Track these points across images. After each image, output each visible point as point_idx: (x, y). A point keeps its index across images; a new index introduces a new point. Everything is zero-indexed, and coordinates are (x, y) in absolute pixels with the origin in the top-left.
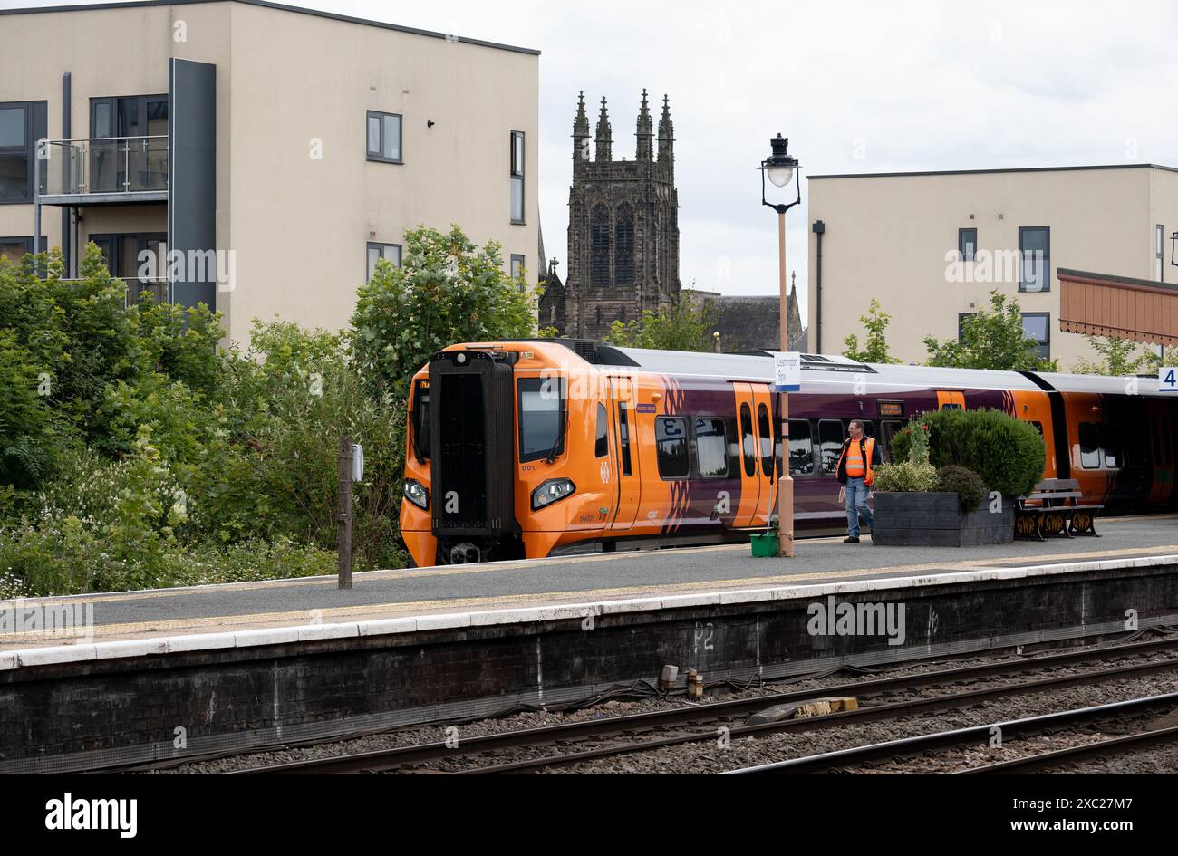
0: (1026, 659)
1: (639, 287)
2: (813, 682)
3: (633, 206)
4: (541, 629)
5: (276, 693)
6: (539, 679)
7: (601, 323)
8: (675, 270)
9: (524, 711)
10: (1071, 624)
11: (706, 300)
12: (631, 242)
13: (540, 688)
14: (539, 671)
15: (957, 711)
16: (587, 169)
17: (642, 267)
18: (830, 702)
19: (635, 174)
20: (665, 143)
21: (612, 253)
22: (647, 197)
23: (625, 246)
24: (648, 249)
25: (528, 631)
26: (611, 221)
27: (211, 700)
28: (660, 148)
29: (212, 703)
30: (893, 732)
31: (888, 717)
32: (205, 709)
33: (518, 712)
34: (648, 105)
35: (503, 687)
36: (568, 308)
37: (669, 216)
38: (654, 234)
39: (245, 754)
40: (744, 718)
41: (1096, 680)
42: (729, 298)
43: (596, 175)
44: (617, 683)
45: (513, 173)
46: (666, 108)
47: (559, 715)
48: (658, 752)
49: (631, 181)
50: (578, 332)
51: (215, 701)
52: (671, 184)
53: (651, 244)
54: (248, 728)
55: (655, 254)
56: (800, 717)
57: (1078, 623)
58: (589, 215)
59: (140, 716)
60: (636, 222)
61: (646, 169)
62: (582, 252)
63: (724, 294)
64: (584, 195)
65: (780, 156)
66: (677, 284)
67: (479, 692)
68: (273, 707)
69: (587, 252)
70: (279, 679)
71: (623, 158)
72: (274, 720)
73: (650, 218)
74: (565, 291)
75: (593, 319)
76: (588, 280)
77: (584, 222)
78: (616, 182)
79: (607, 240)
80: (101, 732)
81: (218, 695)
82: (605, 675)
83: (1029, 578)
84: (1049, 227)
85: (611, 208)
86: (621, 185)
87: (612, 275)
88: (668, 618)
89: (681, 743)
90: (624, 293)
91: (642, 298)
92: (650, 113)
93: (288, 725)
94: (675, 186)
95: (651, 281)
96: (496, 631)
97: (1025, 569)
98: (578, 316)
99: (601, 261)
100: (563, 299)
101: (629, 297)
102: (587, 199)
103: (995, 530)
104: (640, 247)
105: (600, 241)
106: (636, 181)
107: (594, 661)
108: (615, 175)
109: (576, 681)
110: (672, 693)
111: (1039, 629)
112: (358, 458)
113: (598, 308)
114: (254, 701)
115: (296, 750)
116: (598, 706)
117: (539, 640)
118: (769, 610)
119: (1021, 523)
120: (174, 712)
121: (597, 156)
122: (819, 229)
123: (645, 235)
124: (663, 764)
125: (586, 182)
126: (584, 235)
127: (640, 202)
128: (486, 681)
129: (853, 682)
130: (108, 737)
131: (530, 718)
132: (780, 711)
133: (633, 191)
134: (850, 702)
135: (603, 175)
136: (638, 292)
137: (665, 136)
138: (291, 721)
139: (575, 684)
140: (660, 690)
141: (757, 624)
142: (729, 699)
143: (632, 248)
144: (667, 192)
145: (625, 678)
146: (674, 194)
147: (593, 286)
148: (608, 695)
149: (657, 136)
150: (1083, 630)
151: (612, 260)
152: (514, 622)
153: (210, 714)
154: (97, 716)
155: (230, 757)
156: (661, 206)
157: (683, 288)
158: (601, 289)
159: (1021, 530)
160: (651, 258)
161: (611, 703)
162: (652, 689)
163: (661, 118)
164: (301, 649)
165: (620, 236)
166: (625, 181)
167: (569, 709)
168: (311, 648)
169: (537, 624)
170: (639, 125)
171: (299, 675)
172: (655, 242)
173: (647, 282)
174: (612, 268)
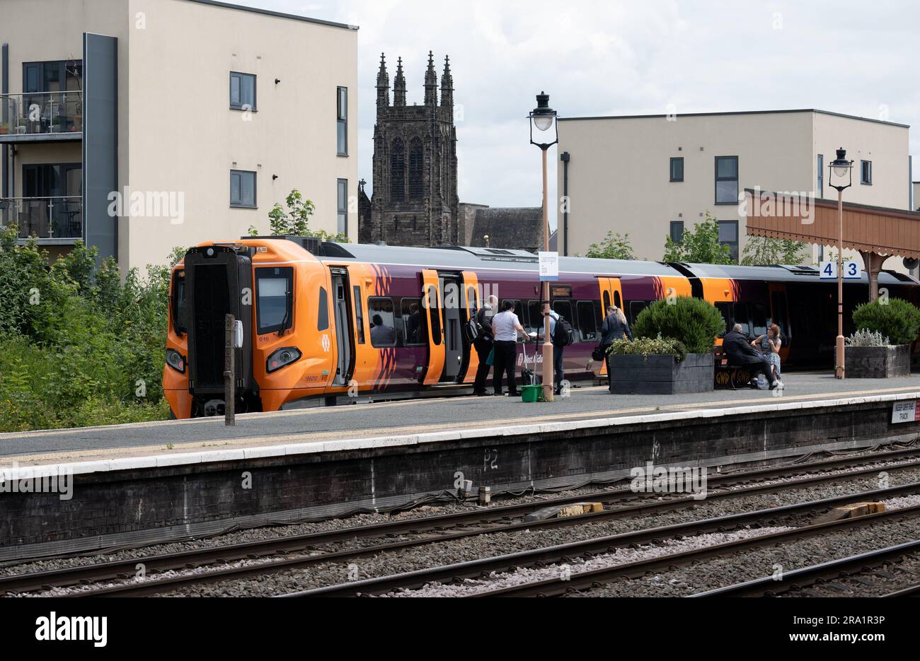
0: (724, 475)
1: (427, 201)
2: (569, 492)
3: (423, 139)
4: (373, 454)
5: (185, 500)
6: (373, 490)
7: (398, 228)
8: (454, 188)
9: (362, 513)
10: (756, 450)
11: (478, 211)
12: (421, 167)
13: (373, 496)
14: (373, 484)
15: (675, 512)
16: (388, 112)
17: (429, 186)
18: (583, 506)
19: (424, 115)
20: (446, 92)
21: (407, 175)
22: (433, 133)
23: (416, 170)
24: (433, 171)
25: (365, 456)
26: (406, 151)
27: (140, 505)
28: (443, 96)
29: (140, 507)
30: (629, 526)
31: (625, 517)
32: (135, 512)
33: (358, 513)
34: (434, 64)
35: (347, 496)
36: (373, 217)
37: (449, 148)
38: (438, 161)
39: (163, 544)
40: (521, 517)
41: (774, 489)
42: (495, 209)
43: (394, 116)
44: (429, 493)
45: (339, 118)
46: (447, 65)
47: (387, 516)
48: (462, 541)
49: (420, 121)
50: (381, 235)
51: (143, 506)
52: (450, 122)
53: (436, 168)
54: (166, 525)
55: (439, 176)
56: (561, 516)
57: (762, 450)
58: (389, 146)
59: (89, 517)
60: (425, 152)
61: (432, 112)
62: (383, 175)
63: (492, 206)
64: (385, 132)
65: (543, 108)
66: (456, 198)
67: (330, 499)
68: (183, 510)
69: (387, 175)
70: (187, 490)
71: (415, 103)
72: (184, 519)
73: (435, 149)
74: (371, 204)
75: (392, 225)
76: (389, 196)
77: (385, 152)
78: (409, 121)
79: (402, 166)
80: (61, 528)
81: (144, 501)
82: (420, 487)
83: (726, 417)
84: (737, 157)
85: (406, 141)
86: (412, 124)
87: (407, 192)
88: (465, 446)
89: (477, 534)
90: (416, 206)
91: (429, 209)
92: (435, 69)
93: (194, 523)
94: (454, 125)
95: (436, 196)
96: (342, 455)
97: (722, 410)
98: (381, 223)
99: (398, 182)
100: (369, 210)
101: (419, 208)
102: (387, 135)
103: (700, 382)
104: (428, 171)
105: (397, 167)
106: (425, 121)
107: (412, 476)
108: (409, 117)
109: (399, 492)
110: (469, 499)
111: (732, 453)
112: (239, 331)
113: (396, 217)
114: (170, 506)
115: (200, 541)
116: (415, 510)
117: (372, 461)
118: (538, 440)
119: (719, 376)
120: (113, 514)
121: (394, 101)
122: (565, 158)
123: (431, 162)
124: (466, 548)
125: (387, 122)
126: (385, 162)
127: (428, 136)
128: (335, 490)
129: (598, 492)
130: (67, 531)
131: (367, 518)
132: (548, 512)
133: (422, 128)
134: (597, 506)
135: (400, 116)
136: (427, 205)
137: (446, 87)
138: (196, 520)
139: (398, 494)
140: (460, 498)
141: (529, 451)
142: (510, 503)
143: (422, 172)
144: (448, 129)
145: (434, 490)
146: (453, 130)
147: (392, 201)
148: (422, 501)
149: (440, 87)
150: (765, 455)
151: (406, 180)
152: (355, 448)
153: (139, 515)
154: (59, 516)
155: (153, 546)
156: (444, 140)
157: (460, 202)
158: (398, 203)
159: (719, 382)
160: (436, 179)
161: (424, 508)
162: (454, 497)
163: (443, 73)
164: (203, 468)
165: (412, 162)
166: (417, 121)
167: (395, 512)
168: (210, 467)
169: (371, 449)
170: (427, 79)
171: (202, 487)
172: (439, 167)
173: (433, 197)
174: (406, 187)
